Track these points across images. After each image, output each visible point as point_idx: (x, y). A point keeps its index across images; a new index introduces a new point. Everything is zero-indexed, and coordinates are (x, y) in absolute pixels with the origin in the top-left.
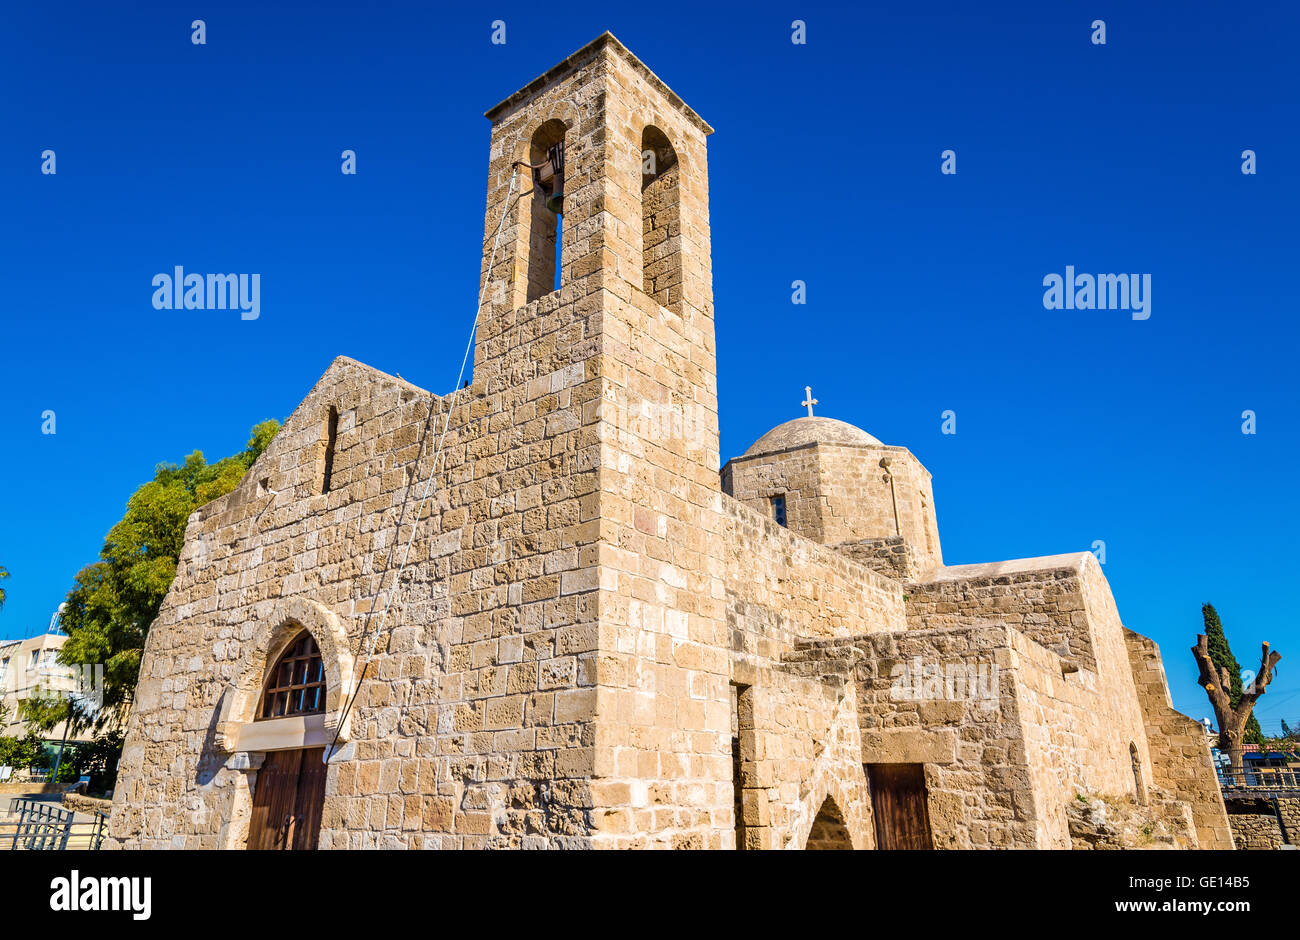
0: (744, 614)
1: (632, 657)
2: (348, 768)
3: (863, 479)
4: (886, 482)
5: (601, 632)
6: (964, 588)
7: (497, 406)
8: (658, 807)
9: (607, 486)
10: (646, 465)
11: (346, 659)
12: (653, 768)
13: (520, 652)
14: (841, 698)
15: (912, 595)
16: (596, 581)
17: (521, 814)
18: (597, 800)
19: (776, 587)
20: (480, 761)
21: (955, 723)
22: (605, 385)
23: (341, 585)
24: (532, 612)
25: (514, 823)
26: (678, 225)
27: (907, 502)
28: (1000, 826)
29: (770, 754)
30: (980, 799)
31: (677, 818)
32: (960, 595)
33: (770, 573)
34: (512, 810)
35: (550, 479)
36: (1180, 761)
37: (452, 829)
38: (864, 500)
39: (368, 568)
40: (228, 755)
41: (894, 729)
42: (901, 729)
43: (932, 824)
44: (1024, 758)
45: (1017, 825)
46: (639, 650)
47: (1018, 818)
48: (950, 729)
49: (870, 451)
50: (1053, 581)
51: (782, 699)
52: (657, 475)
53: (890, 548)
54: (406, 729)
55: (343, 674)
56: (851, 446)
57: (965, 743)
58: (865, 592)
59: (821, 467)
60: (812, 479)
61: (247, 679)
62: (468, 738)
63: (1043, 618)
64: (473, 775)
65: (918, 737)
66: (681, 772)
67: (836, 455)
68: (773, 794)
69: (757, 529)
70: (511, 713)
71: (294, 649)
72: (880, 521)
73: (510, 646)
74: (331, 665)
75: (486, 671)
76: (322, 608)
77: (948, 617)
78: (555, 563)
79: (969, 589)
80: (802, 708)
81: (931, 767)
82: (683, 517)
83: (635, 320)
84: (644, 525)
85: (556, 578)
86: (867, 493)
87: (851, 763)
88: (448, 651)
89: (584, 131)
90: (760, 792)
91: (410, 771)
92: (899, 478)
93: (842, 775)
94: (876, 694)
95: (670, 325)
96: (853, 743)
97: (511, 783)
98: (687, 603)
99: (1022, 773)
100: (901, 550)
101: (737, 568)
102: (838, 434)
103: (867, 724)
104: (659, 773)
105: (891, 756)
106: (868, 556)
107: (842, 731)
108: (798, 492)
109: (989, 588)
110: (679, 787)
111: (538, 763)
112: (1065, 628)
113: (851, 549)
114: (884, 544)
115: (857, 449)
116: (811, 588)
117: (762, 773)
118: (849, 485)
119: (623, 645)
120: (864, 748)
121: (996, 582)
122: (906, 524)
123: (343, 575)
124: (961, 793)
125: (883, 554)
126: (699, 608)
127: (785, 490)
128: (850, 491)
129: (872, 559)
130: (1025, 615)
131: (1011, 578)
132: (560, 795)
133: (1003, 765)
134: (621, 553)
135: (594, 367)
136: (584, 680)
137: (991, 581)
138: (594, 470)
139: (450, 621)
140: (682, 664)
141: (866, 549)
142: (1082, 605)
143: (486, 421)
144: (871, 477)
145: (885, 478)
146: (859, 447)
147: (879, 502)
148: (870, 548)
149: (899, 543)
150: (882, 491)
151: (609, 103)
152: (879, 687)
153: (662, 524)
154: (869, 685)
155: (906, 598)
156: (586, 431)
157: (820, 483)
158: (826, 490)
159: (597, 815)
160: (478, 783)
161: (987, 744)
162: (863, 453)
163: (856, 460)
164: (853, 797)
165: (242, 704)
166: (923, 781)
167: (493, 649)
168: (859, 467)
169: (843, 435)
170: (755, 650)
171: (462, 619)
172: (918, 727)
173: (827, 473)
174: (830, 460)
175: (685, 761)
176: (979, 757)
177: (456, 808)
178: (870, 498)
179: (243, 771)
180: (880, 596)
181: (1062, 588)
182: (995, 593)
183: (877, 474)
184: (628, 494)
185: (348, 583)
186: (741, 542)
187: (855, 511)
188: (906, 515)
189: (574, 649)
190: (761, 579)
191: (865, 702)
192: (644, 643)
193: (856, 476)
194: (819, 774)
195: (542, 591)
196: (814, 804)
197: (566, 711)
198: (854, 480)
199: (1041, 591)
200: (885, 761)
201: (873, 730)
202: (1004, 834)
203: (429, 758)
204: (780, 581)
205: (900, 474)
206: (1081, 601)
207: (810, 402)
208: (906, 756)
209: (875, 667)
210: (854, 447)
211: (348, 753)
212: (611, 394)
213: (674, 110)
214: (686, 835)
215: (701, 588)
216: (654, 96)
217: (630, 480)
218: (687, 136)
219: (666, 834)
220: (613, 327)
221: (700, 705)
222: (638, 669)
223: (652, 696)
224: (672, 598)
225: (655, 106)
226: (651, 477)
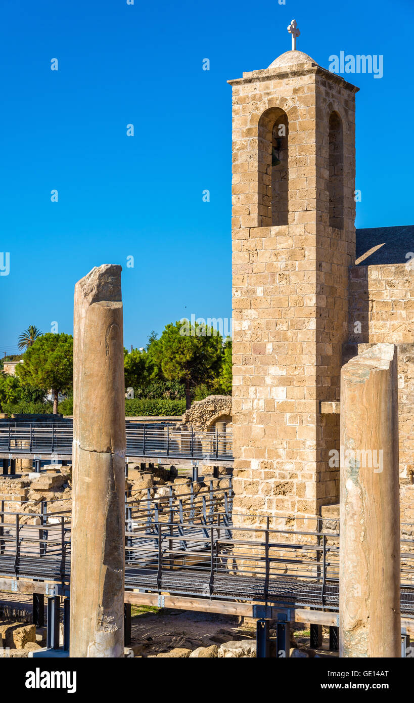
1: (250, 411)
8: (266, 470)
9: (236, 339)
10: (259, 321)
12: (263, 455)
18: (235, 466)
22: (234, 290)
31: (277, 474)
46: (255, 407)
52: (267, 324)
66: (279, 457)
82: (286, 339)
83: (252, 246)
84: (259, 350)
95: (279, 235)
98: (286, 381)
104: (267, 456)
110: (278, 463)
119: (246, 407)
126: (295, 383)
134: (244, 368)
140: (282, 411)
153: (269, 347)
175: (282, 452)
184: (248, 339)
192: (258, 404)
212: (239, 293)
213: (285, 80)
214: (282, 481)
215: (296, 372)
216: (267, 88)
217: (249, 332)
218: (296, 91)
219: (273, 480)
220: (238, 258)
221: (294, 428)
222: (254, 416)
223: (262, 426)
224: (276, 382)
225: (268, 94)
226: (264, 326)
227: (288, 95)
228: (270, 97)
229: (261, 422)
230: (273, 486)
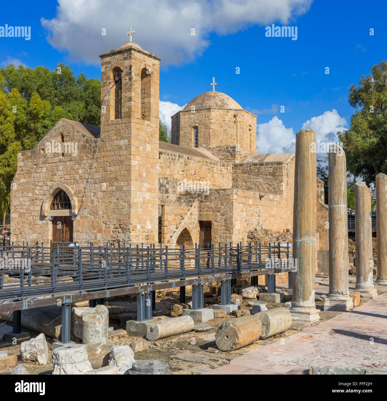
0: (169, 184)
1: (137, 202)
2: (78, 221)
3: (227, 122)
4: (235, 123)
5: (132, 199)
6: (250, 166)
7: (108, 145)
8: (142, 229)
9: (133, 169)
10: (141, 162)
11: (75, 198)
12: (141, 222)
13: (116, 200)
14: (191, 206)
15: (235, 167)
16: (130, 189)
17: (117, 230)
18: (131, 228)
19: (181, 173)
20: (108, 221)
21: (219, 212)
22: (132, 146)
23: (71, 181)
24: (118, 193)
25: (116, 232)
26: (150, 94)
27: (242, 131)
28: (226, 235)
29: (168, 219)
30: (222, 229)
31: (146, 231)
32: (249, 168)
33: (179, 169)
34: (115, 229)
35: (121, 165)
36: (319, 219)
37: (103, 233)
38: (226, 130)
39: (78, 178)
40: (46, 217)
41: (206, 213)
42: (207, 213)
43: (212, 235)
44: (233, 220)
45: (229, 235)
46: (139, 201)
47: (230, 234)
48: (218, 213)
49: (230, 111)
50: (276, 166)
51: (173, 207)
52: (144, 164)
53: (231, 149)
54: (91, 214)
55: (75, 201)
56: (223, 109)
57: (221, 217)
58: (215, 169)
59: (211, 117)
60: (208, 122)
61: (48, 200)
62: (105, 216)
63: (271, 177)
64: (107, 223)
65: (211, 215)
66: (147, 223)
67: (217, 113)
68: (168, 227)
69: (176, 158)
70: (114, 212)
71: (59, 193)
72: (231, 138)
73: (113, 199)
74: (72, 199)
75: (108, 204)
76: (67, 186)
77: (244, 175)
78: (122, 184)
79: (252, 167)
80: (179, 209)
81: (212, 222)
82: (149, 172)
83: (139, 127)
84: (140, 175)
85: (122, 187)
86: (227, 128)
87: (194, 220)
88: (100, 199)
89: (126, 75)
90: (165, 227)
91: (93, 222)
92: (240, 122)
93: (190, 223)
94: (203, 204)
95: (148, 125)
96: (195, 216)
97: (115, 225)
98: (149, 190)
99: (231, 223)
100: (235, 150)
101: (168, 171)
102: (220, 103)
103: (200, 211)
104: (143, 223)
105: (204, 219)
106: (224, 152)
107: (192, 213)
108: (203, 126)
109: (257, 167)
110: (147, 226)
111: (120, 221)
112: (277, 181)
113: (219, 149)
114: (229, 148)
115: (225, 110)
116: (194, 171)
117: (166, 223)
118: (221, 125)
119: (135, 201)
120: (199, 217)
121: (260, 165)
122: (240, 139)
123: (71, 178)
124: (219, 228)
125: (229, 152)
126: (152, 191)
127: (198, 125)
128: (221, 127)
129: (225, 153)
130: (266, 176)
131: (264, 164)
132: (124, 227)
133: (228, 222)
134: (135, 182)
135: (129, 141)
136: (128, 207)
137: (258, 164)
138: (130, 165)
139: (100, 193)
140: (148, 203)
141: (223, 149)
142: (282, 174)
143: (105, 148)
144: (229, 121)
145: (235, 122)
146: (226, 109)
147: (231, 131)
148: (225, 149)
149: (234, 148)
150: (233, 127)
151: (133, 69)
152: (203, 202)
153: (144, 174)
154: (201, 201)
155: (232, 168)
156: (128, 156)
157: (210, 124)
158: (212, 127)
159: (131, 230)
160: (108, 225)
161: (226, 217)
162: (228, 112)
163: (225, 115)
164: (193, 228)
165: (47, 206)
166: (211, 225)
167: (110, 199)
168: (226, 117)
169: (222, 103)
170: (172, 193)
171: (102, 193)
172: (211, 212)
173: (213, 120)
174: (215, 115)
176: (223, 220)
177: (104, 229)
178: (228, 129)
179: (50, 221)
180: (222, 169)
181: (278, 168)
182: (259, 169)
183: (232, 120)
184: (137, 170)
185: (73, 181)
186: (170, 163)
187: (222, 134)
188: (241, 136)
189: (126, 201)
190: (176, 172)
191: (200, 206)
192: (140, 199)
193: (224, 121)
194: (183, 223)
195: (119, 189)
196: (181, 230)
197: (125, 212)
198: (223, 122)
199: (272, 169)
200: (203, 220)
201: (201, 213)
202: (226, 237)
203: (97, 220)
204: (183, 171)
205: (241, 120)
206: (282, 172)
207: (214, 83)
208: (208, 219)
209: (203, 197)
210: (224, 109)
211: (78, 218)
212: (133, 148)
213: (150, 58)
214: (148, 234)
215: (153, 187)
216: (144, 58)
217: (137, 166)
218: (154, 65)
219: (144, 234)
220: (134, 131)
221: (151, 210)
222: (139, 205)
223: (141, 209)
224: (146, 190)
225: (145, 61)
226: (142, 164)
227: (151, 65)
228: (145, 63)
229: (141, 208)
230: (144, 236)
